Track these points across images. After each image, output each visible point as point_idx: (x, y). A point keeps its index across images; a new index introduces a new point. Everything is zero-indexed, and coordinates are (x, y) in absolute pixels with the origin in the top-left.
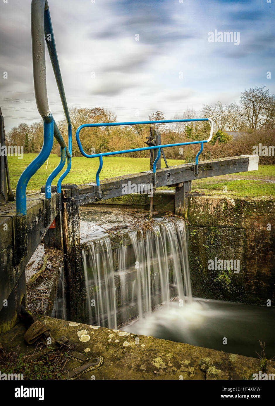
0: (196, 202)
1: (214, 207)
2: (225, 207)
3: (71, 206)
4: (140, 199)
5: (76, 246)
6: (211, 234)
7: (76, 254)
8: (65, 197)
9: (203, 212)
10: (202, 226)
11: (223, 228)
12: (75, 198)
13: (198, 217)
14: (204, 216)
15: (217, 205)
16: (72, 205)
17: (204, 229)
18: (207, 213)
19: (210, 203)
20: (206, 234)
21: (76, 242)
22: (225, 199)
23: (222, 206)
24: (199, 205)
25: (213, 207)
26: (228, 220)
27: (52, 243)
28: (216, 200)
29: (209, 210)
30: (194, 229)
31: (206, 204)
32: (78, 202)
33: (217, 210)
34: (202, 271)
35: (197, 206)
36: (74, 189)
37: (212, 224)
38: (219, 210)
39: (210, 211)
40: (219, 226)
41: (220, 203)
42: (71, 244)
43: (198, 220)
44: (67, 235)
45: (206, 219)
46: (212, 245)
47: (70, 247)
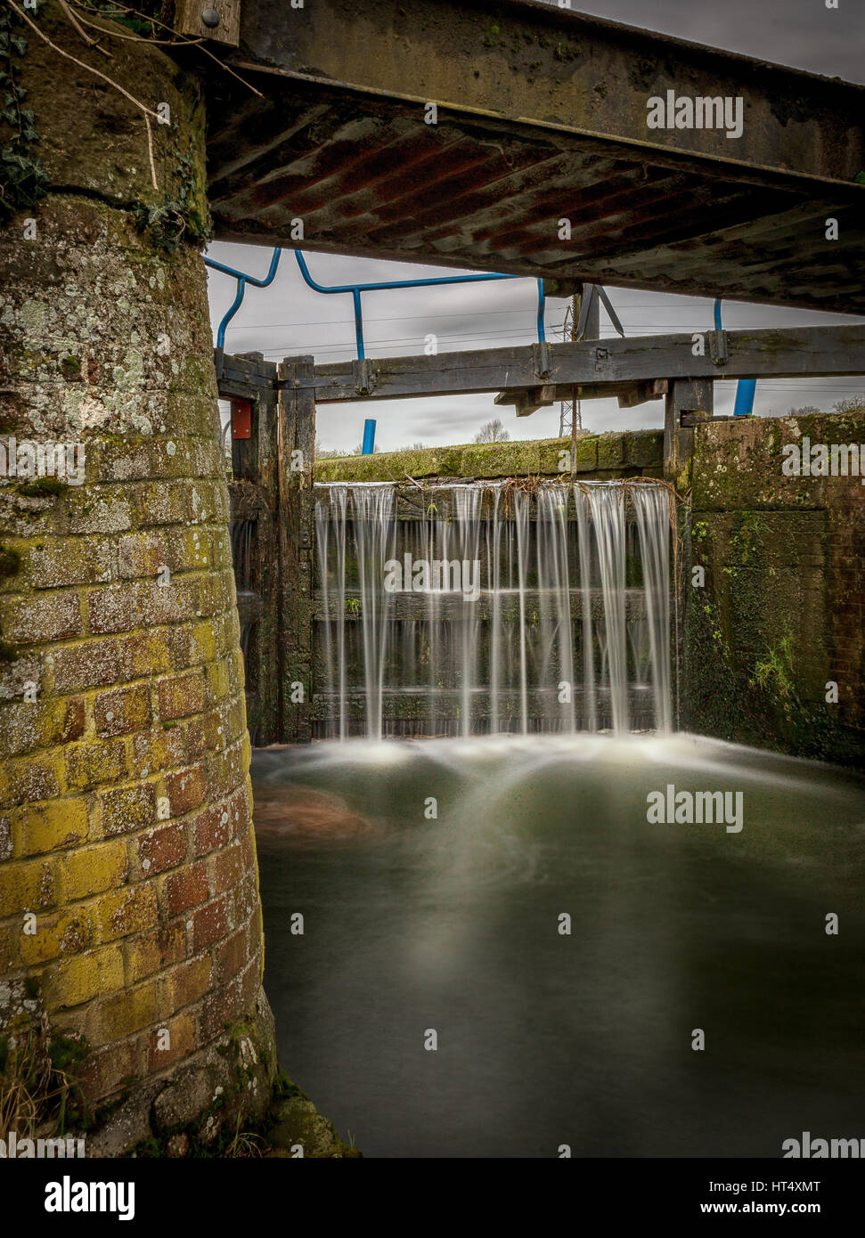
0: (706, 437)
1: (749, 449)
2: (775, 445)
3: (293, 399)
4: (612, 451)
5: (301, 488)
6: (741, 533)
7: (300, 507)
8: (279, 379)
9: (723, 464)
10: (722, 510)
11: (770, 510)
12: (302, 382)
13: (711, 484)
14: (725, 477)
15: (756, 442)
16: (296, 396)
17: (726, 519)
18: (733, 467)
19: (739, 437)
20: (730, 534)
21: (303, 479)
22: (775, 422)
23: (768, 442)
24: (713, 445)
25: (745, 448)
26: (783, 485)
27: (243, 471)
28: (752, 425)
29: (736, 458)
30: (702, 520)
31: (730, 441)
32: (311, 392)
33: (756, 457)
34: (721, 651)
35: (708, 451)
36: (304, 362)
37: (745, 499)
38: (761, 457)
39: (740, 462)
40: (762, 507)
41: (762, 433)
42: (290, 482)
43: (713, 491)
44: (282, 461)
45: (731, 488)
46: (743, 566)
47: (287, 487)
